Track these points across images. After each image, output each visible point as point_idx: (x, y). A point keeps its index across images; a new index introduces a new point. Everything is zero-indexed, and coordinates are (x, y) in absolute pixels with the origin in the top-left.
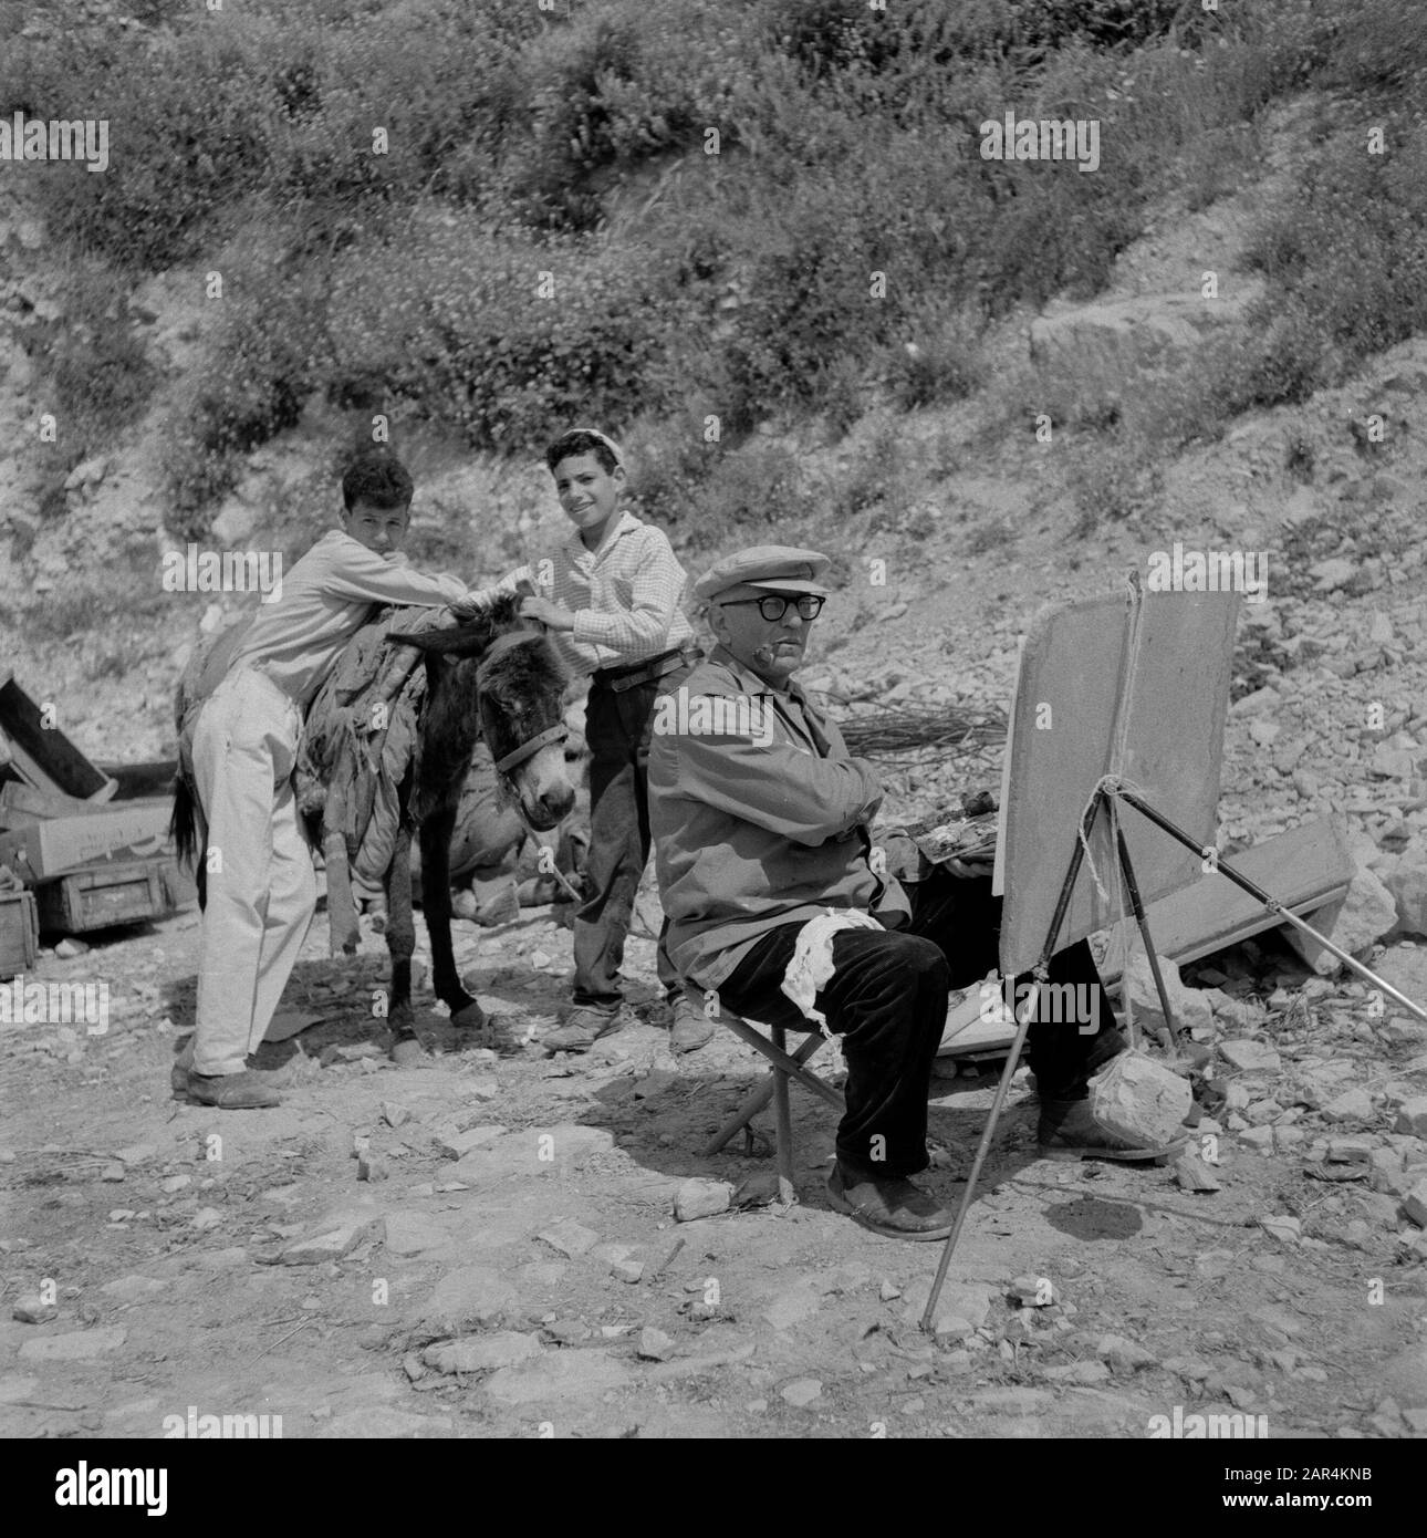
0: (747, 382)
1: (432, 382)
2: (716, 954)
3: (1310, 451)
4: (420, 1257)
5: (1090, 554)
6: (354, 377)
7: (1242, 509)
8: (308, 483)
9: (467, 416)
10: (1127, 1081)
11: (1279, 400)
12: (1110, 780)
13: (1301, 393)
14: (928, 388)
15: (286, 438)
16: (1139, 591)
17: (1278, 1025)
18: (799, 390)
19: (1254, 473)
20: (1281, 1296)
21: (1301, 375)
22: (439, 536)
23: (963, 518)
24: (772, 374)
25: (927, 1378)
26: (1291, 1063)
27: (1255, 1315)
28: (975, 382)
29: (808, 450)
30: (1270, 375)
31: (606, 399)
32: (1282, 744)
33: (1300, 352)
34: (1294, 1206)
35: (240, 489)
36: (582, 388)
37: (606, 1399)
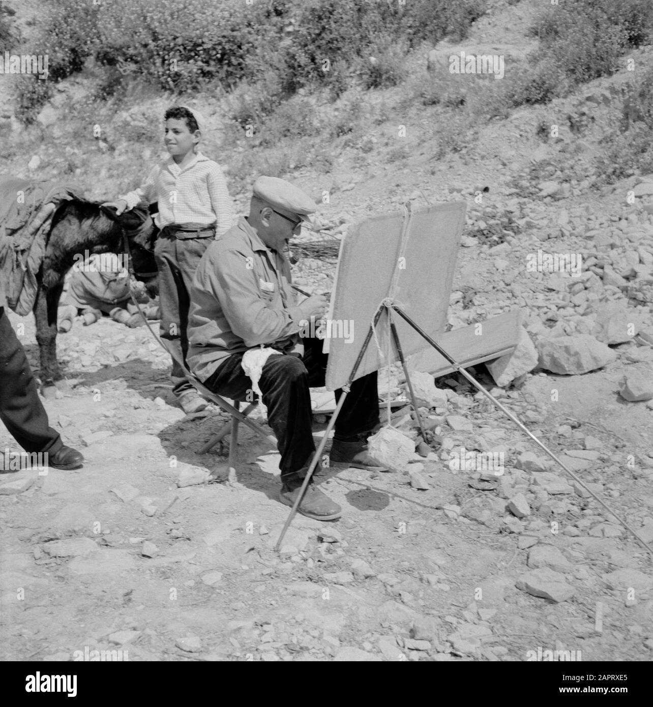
0: (294, 69)
1: (145, 55)
2: (206, 364)
3: (549, 127)
4: (56, 496)
5: (441, 168)
6: (108, 50)
7: (513, 153)
8: (84, 100)
9: (160, 73)
10: (385, 440)
11: (537, 101)
12: (388, 301)
13: (547, 99)
14: (378, 80)
15: (76, 77)
16: (410, 211)
17: (476, 410)
18: (319, 75)
19: (521, 135)
20: (441, 546)
21: (548, 91)
22: (143, 131)
23: (387, 144)
24: (306, 66)
25: (270, 575)
26: (477, 429)
27: (426, 555)
28: (400, 78)
29: (320, 104)
30: (533, 89)
31: (227, 71)
32: (508, 270)
33: (549, 79)
34: (460, 500)
35: (52, 100)
36: (215, 65)
37: (122, 575)
